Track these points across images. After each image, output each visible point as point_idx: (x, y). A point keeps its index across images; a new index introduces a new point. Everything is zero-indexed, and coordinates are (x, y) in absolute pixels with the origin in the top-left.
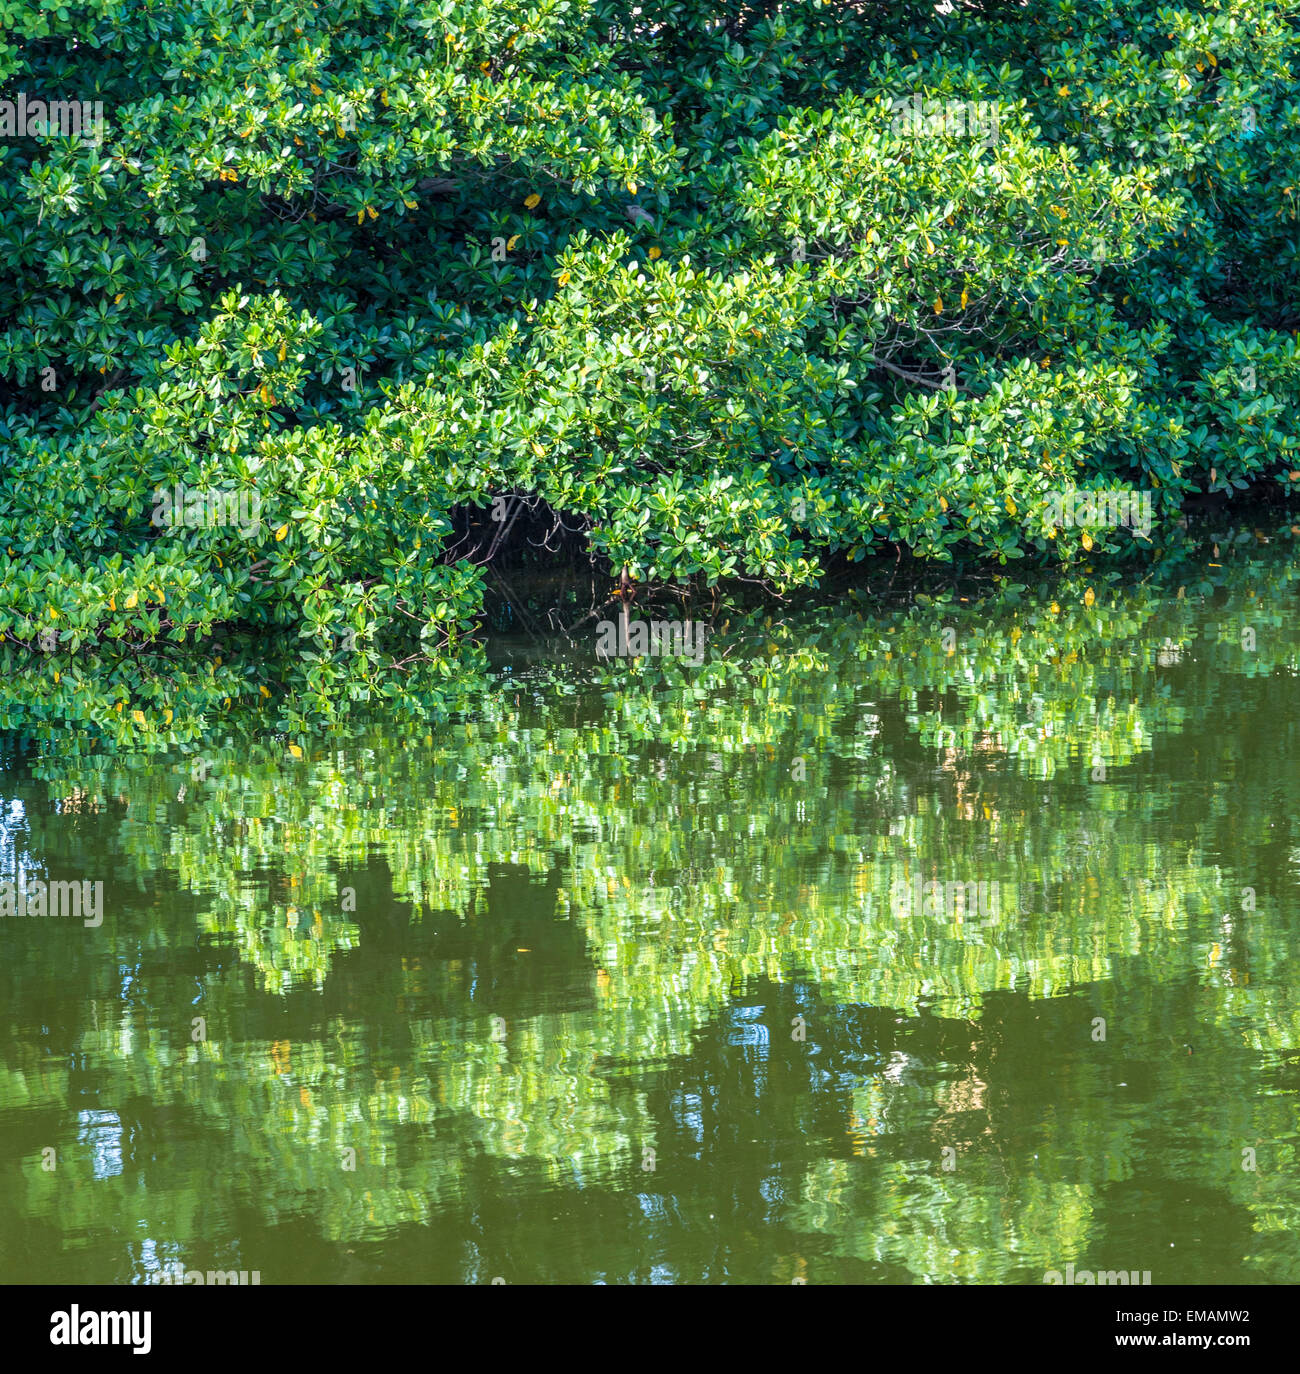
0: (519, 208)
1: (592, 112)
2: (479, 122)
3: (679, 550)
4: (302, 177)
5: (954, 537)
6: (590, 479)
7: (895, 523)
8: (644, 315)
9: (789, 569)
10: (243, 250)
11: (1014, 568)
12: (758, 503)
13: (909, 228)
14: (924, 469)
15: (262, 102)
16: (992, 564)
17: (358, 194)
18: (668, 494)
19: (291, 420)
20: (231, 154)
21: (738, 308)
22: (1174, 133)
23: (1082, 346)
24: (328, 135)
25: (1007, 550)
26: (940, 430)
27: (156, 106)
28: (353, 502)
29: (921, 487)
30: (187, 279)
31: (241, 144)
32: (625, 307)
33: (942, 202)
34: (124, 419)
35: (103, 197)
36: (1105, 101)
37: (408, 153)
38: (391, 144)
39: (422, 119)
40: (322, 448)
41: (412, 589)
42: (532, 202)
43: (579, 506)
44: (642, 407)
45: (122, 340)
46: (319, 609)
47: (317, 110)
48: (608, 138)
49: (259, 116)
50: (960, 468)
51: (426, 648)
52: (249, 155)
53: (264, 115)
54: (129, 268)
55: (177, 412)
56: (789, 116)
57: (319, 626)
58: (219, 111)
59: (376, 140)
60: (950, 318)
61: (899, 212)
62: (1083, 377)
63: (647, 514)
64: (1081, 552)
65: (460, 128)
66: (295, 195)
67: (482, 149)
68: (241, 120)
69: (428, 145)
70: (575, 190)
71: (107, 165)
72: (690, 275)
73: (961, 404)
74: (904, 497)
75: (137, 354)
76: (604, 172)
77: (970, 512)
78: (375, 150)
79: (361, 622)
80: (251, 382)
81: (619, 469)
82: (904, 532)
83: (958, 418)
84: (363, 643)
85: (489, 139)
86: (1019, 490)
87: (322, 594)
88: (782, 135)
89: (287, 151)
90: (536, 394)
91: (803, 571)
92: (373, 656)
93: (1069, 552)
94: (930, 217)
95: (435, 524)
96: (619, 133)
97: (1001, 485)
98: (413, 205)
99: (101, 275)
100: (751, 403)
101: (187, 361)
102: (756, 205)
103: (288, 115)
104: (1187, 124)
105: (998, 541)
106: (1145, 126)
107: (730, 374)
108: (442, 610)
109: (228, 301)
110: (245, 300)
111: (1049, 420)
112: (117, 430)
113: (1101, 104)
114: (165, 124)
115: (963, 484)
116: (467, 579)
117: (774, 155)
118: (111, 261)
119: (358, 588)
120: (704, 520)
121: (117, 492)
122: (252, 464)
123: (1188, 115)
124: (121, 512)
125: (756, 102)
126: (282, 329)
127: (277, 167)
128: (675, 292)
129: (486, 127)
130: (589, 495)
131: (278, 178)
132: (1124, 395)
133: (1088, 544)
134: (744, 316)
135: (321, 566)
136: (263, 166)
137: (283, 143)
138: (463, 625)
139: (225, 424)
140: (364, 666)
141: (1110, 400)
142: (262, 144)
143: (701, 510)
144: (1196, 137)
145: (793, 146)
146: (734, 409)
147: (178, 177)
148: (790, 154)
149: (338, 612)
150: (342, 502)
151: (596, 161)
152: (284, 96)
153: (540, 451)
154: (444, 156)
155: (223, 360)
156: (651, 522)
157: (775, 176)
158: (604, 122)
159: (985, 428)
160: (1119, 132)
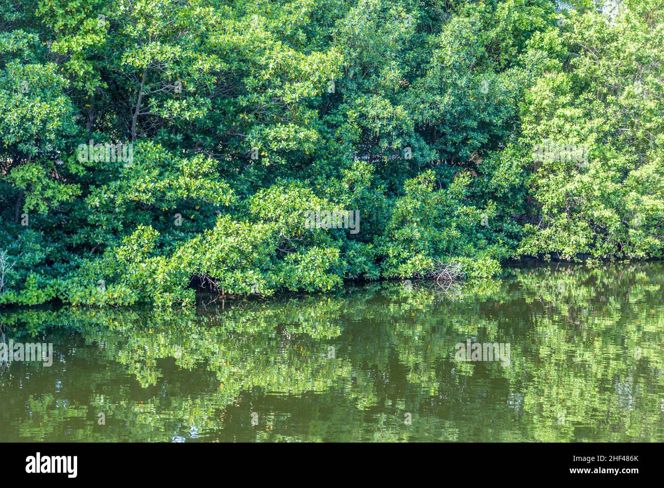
0: (194, 209)
1: (218, 187)
2: (193, 189)
3: (240, 287)
4: (153, 200)
5: (298, 286)
6: (219, 271)
7: (285, 283)
8: (238, 233)
9: (266, 291)
10: (131, 217)
11: (313, 294)
12: (260, 277)
13: (291, 216)
14: (292, 270)
15: (145, 182)
16: (307, 293)
17: (163, 204)
18: (238, 274)
19: (152, 255)
20: (137, 194)
21: (259, 232)
22: (344, 197)
23: (324, 244)
24: (159, 190)
25: (311, 290)
26: (296, 262)
27: (119, 182)
28: (169, 274)
29: (292, 274)
30: (120, 223)
31: (139, 192)
32: (233, 231)
33: (298, 210)
34: (111, 254)
35: (105, 203)
36: (329, 189)
37: (176, 195)
38: (173, 193)
39: (180, 188)
40: (161, 262)
41: (181, 294)
42: (197, 208)
43: (217, 276)
44: (235, 254)
45: (104, 236)
46: (158, 299)
47: (157, 185)
48: (222, 193)
49: (144, 186)
50: (300, 270)
51: (183, 308)
52: (141, 194)
53: (145, 185)
54: (107, 220)
55: (125, 253)
56: (260, 190)
57: (158, 302)
58: (134, 184)
59: (169, 192)
60: (295, 236)
61: (287, 212)
62: (328, 250)
63: (233, 278)
64: (327, 290)
65: (188, 190)
66: (151, 204)
67: (194, 195)
68: (140, 186)
69: (181, 194)
70: (214, 205)
71: (106, 196)
72: (248, 224)
73: (300, 256)
74: (288, 276)
75: (107, 240)
76: (221, 201)
77: (303, 280)
78: (169, 194)
79: (168, 302)
80: (142, 247)
81: (226, 268)
82: (287, 285)
83: (300, 259)
84: (168, 306)
85: (195, 193)
86: (313, 276)
87: (159, 295)
88: (258, 194)
89: (150, 194)
90: (206, 251)
91: (270, 293)
92: (171, 310)
93: (325, 290)
94: (296, 213)
95: (186, 280)
96: (223, 192)
97: (309, 274)
98: (175, 207)
99: (101, 221)
100: (259, 254)
101: (128, 241)
102: (254, 210)
103: (151, 186)
104: (347, 195)
105: (308, 287)
106: (337, 195)
107: (255, 247)
108: (187, 299)
109: (139, 227)
110: (143, 227)
111: (321, 260)
112: (109, 257)
113: (328, 190)
114: (121, 187)
115: (301, 274)
116: (192, 292)
117: (257, 199)
118: (103, 218)
119: (168, 294)
120: (247, 280)
121: (107, 271)
122: (143, 265)
123: (348, 193)
124: (108, 276)
125: (246, 187)
126: (151, 234)
127: (148, 197)
128: (246, 228)
129: (195, 189)
130: (219, 274)
131: (148, 200)
132: (337, 255)
133: (329, 288)
134: (261, 234)
135: (158, 289)
136: (144, 197)
137: (149, 192)
138: (191, 303)
139: (136, 256)
140: (168, 312)
141: (334, 256)
142: (144, 192)
143: (246, 278)
144: (349, 198)
145: (261, 197)
146: (255, 255)
147: (124, 199)
148: (260, 198)
149: (163, 299)
150: (167, 274)
151: (219, 198)
152: (149, 181)
153: (209, 264)
154: (185, 196)
155: (137, 241)
156: (234, 280)
157: (257, 203)
158: (220, 190)
159: (306, 261)
160: (331, 196)
